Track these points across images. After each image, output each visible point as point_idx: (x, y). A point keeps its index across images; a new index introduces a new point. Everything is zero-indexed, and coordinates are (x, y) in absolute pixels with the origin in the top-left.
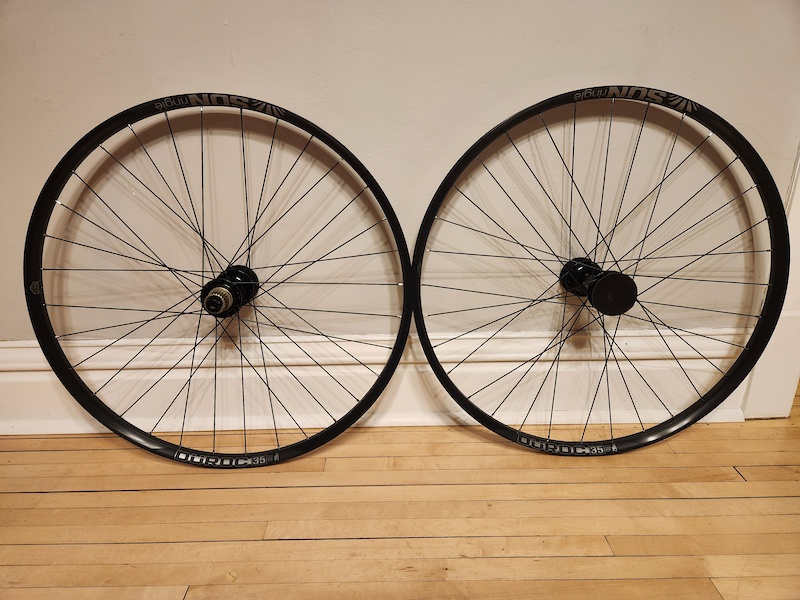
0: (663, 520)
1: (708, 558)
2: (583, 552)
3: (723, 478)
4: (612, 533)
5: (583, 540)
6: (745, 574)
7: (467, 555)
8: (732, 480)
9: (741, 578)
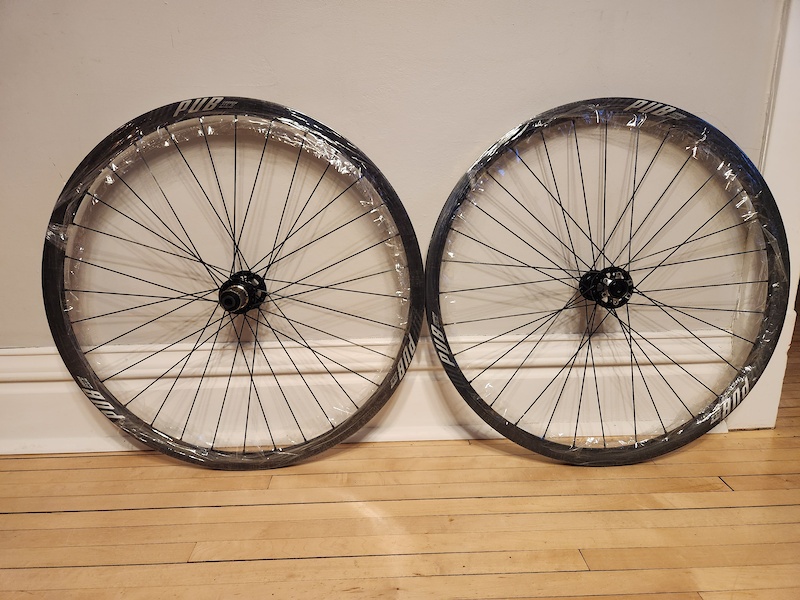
0: (643, 531)
1: (697, 571)
2: (556, 566)
3: (708, 488)
4: (587, 547)
5: (554, 554)
6: (737, 587)
7: (422, 573)
8: (718, 490)
9: (733, 591)
